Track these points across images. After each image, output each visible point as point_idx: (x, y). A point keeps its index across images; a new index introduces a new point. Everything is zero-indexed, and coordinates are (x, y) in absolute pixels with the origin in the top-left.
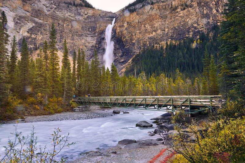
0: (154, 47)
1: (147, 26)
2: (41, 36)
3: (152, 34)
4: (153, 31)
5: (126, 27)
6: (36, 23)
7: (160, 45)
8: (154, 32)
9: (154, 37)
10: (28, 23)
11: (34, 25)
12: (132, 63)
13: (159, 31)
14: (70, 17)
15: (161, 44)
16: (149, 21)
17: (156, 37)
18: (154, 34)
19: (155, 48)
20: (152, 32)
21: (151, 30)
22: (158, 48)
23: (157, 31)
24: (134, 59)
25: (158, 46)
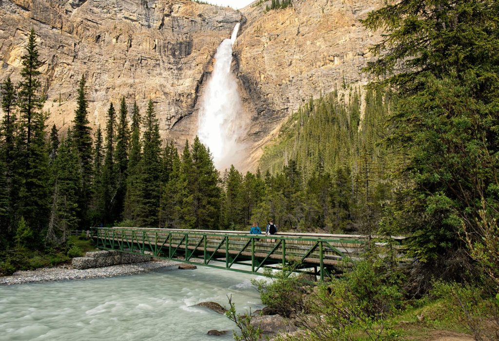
0: (336, 96)
1: (318, 44)
3: (332, 63)
4: (334, 57)
7: (351, 89)
8: (336, 58)
9: (338, 70)
10: (25, 37)
12: (280, 136)
13: (350, 55)
15: (354, 87)
16: (324, 31)
17: (341, 71)
18: (336, 62)
19: (339, 98)
20: (332, 58)
21: (330, 53)
22: (347, 98)
23: (345, 57)
24: (286, 126)
25: (347, 92)
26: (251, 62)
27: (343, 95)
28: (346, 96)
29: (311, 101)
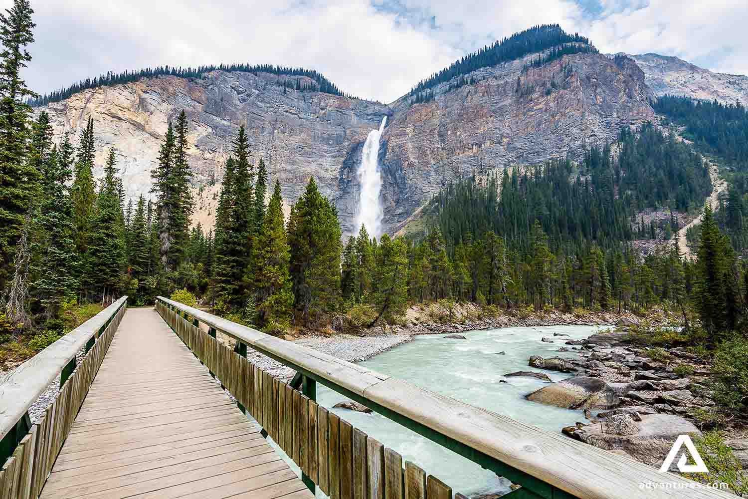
0: (474, 180)
1: (458, 133)
2: (224, 155)
3: (471, 150)
4: (472, 145)
5: (410, 135)
6: (215, 127)
7: (488, 175)
8: (474, 147)
9: (476, 158)
10: (198, 128)
11: (210, 130)
12: (421, 217)
13: (488, 143)
14: (287, 114)
15: (491, 173)
16: (463, 122)
17: (479, 158)
18: (475, 150)
19: (477, 182)
20: (470, 146)
21: (469, 141)
22: (484, 183)
23: (483, 145)
24: (427, 208)
25: (485, 177)
26: (397, 150)
27: (481, 180)
28: (483, 182)
29: (451, 185)
